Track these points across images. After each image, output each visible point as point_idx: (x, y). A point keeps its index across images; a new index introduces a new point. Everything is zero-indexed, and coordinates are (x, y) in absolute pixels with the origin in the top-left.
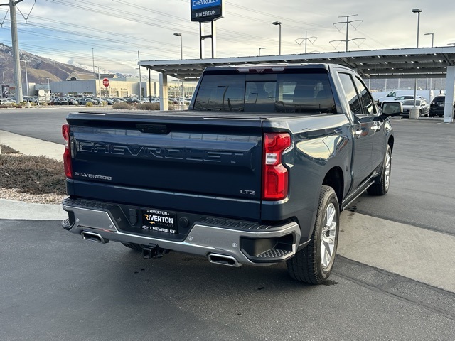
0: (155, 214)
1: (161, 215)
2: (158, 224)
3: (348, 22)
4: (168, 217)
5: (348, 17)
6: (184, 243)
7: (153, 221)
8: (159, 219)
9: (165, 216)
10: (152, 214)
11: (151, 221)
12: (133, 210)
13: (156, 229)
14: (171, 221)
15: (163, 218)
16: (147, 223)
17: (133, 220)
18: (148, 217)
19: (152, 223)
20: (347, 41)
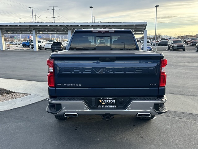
0: (106, 99)
1: (108, 100)
2: (106, 104)
3: (53, 9)
4: (112, 100)
5: (53, 7)
6: (126, 110)
7: (104, 103)
8: (107, 101)
9: (111, 100)
10: (104, 100)
11: (103, 103)
12: (93, 99)
13: (105, 106)
14: (114, 101)
15: (110, 101)
16: (101, 104)
17: (93, 104)
18: (101, 101)
19: (103, 104)
20: (54, 18)
